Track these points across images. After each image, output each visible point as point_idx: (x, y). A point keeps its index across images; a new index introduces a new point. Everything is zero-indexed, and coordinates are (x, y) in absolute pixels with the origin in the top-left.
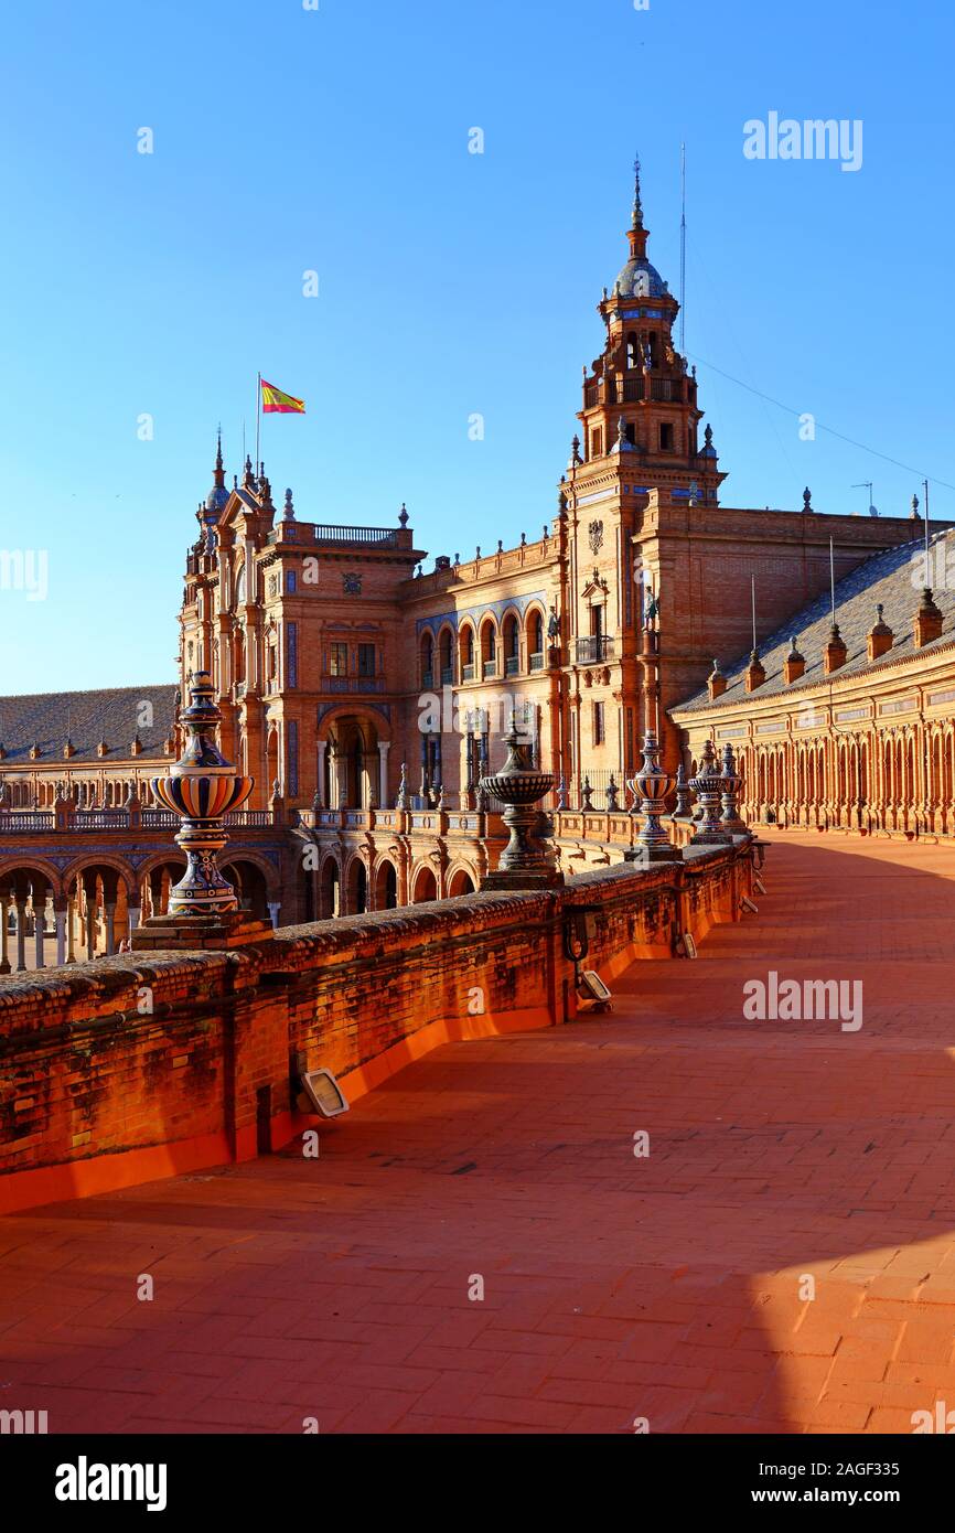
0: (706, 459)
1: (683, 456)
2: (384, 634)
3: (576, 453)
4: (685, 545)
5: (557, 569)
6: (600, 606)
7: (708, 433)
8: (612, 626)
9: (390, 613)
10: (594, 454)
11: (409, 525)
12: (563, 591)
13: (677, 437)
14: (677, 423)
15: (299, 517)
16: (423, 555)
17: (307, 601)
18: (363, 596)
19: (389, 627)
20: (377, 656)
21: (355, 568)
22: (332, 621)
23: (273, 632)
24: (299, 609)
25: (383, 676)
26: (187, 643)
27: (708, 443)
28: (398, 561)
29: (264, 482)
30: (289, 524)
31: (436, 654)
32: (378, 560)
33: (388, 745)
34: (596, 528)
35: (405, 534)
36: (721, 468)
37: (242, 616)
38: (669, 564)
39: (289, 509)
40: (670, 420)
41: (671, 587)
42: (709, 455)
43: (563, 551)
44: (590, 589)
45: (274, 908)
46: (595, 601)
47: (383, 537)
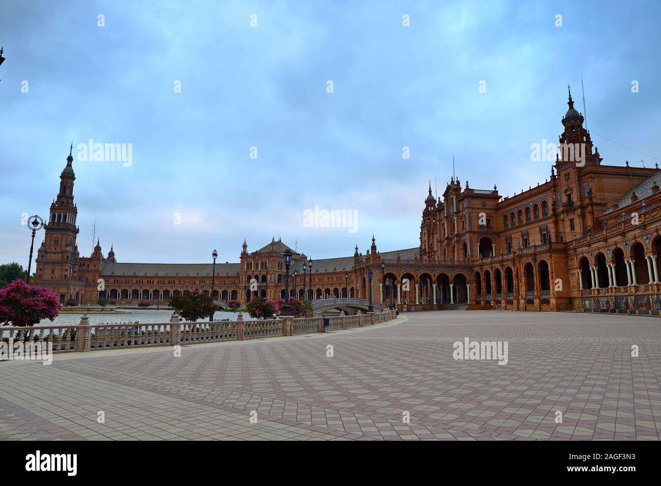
0: (597, 155)
1: (591, 154)
2: (492, 217)
5: (553, 188)
6: (570, 195)
7: (596, 149)
8: (575, 198)
9: (494, 212)
11: (497, 190)
12: (555, 194)
13: (588, 150)
14: (588, 147)
15: (470, 187)
16: (501, 197)
17: (473, 208)
18: (487, 207)
19: (493, 215)
20: (491, 222)
21: (484, 200)
24: (471, 210)
25: (493, 228)
27: (596, 151)
28: (495, 198)
29: (458, 182)
30: (467, 189)
31: (509, 219)
32: (490, 198)
33: (495, 245)
34: (567, 174)
35: (496, 192)
36: (600, 157)
37: (452, 215)
39: (467, 186)
43: (555, 183)
44: (566, 191)
45: (468, 286)
46: (568, 193)
47: (489, 193)
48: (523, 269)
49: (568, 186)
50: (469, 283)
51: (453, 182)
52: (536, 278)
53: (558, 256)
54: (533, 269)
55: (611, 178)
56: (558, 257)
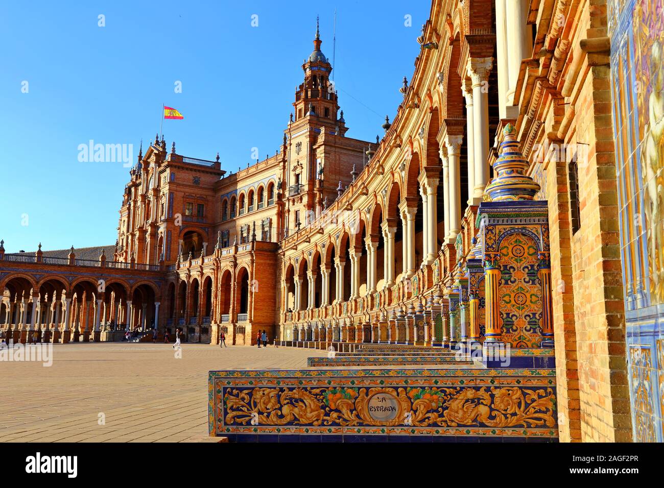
0: (341, 122)
1: (333, 120)
2: (208, 201)
3: (291, 119)
4: (333, 149)
5: (282, 164)
6: (299, 174)
7: (342, 113)
8: (304, 180)
9: (210, 193)
10: (299, 118)
11: (219, 161)
12: (284, 172)
13: (331, 113)
14: (331, 108)
15: (177, 153)
16: (225, 172)
17: (178, 185)
18: (200, 186)
19: (210, 198)
20: (205, 209)
21: (198, 174)
22: (188, 194)
23: (164, 197)
24: (175, 188)
25: (206, 216)
26: (122, 221)
27: (342, 117)
28: (215, 173)
29: (163, 142)
30: (173, 155)
31: (229, 207)
32: (207, 172)
33: (207, 244)
34: (299, 145)
35: (218, 164)
36: (346, 126)
37: (151, 193)
38: (328, 155)
39: (174, 150)
40: (328, 107)
41: (328, 164)
42: (342, 121)
43: (284, 157)
44: (295, 168)
45: (157, 304)
46: (297, 172)
47: (209, 165)
48: (221, 280)
49: (298, 162)
50: (159, 300)
51: (157, 142)
52: (234, 294)
53: (262, 261)
54: (230, 281)
55: (353, 156)
56: (262, 264)
